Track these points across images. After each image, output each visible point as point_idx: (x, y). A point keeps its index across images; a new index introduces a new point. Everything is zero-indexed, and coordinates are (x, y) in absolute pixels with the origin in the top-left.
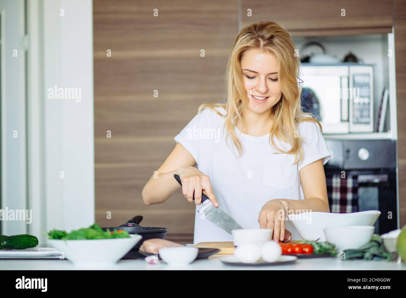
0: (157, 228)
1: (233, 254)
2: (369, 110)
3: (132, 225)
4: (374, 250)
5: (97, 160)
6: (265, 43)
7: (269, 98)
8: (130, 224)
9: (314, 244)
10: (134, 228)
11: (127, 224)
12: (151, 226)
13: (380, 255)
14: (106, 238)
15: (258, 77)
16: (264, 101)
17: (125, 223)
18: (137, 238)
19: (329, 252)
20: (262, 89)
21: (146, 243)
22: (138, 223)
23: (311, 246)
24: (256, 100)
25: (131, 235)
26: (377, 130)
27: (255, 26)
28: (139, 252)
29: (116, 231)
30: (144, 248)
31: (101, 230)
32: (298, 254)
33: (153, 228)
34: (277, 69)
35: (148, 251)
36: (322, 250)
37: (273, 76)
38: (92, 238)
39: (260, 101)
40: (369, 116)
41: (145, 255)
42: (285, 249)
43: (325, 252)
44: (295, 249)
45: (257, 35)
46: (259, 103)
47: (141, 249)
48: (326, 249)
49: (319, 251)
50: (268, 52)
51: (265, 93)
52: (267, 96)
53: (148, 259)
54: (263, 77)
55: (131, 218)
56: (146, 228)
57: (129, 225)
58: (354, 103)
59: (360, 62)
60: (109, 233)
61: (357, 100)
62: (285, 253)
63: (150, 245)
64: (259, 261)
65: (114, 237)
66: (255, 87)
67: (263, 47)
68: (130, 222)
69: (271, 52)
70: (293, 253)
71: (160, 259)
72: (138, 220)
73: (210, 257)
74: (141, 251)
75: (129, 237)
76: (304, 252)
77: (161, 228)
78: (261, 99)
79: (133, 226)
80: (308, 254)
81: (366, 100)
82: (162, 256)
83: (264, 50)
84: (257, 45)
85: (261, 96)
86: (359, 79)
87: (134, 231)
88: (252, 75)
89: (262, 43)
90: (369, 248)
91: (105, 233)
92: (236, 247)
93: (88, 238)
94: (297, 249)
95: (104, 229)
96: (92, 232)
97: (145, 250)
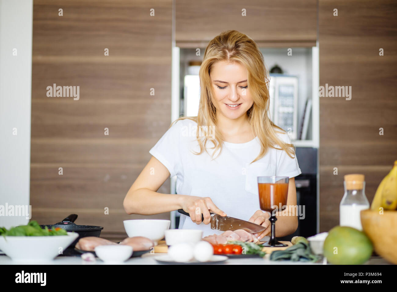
0: (92, 227)
1: (167, 253)
2: (292, 119)
3: (67, 223)
4: (300, 252)
5: (33, 160)
6: (232, 53)
7: (242, 105)
8: (66, 223)
9: (243, 244)
10: (69, 226)
11: (62, 222)
12: (86, 225)
13: (306, 257)
14: (44, 235)
15: (229, 86)
16: (237, 107)
17: (61, 221)
18: (73, 236)
19: (258, 252)
20: (234, 97)
21: (82, 240)
22: (73, 222)
23: (240, 246)
24: (230, 108)
25: (69, 233)
26: (300, 138)
27: (219, 38)
28: (75, 249)
29: (53, 229)
30: (80, 246)
31: (39, 227)
32: (229, 255)
33: (88, 227)
34: (246, 77)
35: (83, 249)
36: (251, 251)
37: (243, 84)
38: (31, 235)
39: (233, 108)
40: (292, 125)
41: (81, 252)
42: (216, 249)
43: (254, 253)
44: (225, 250)
45: (222, 47)
46: (232, 110)
47: (77, 246)
48: (254, 250)
49: (249, 252)
50: (235, 62)
51: (237, 101)
52: (239, 102)
53: (84, 256)
54: (233, 87)
55: (66, 216)
56: (81, 226)
57: (64, 223)
58: (279, 113)
59: (284, 74)
60: (47, 230)
61: (282, 110)
62: (216, 253)
63: (86, 243)
64: (191, 260)
65: (52, 234)
66: (227, 96)
67: (230, 58)
68: (65, 220)
69: (238, 62)
70: (223, 253)
71: (96, 256)
72: (73, 218)
73: (143, 256)
74: (77, 249)
75: (67, 235)
76: (234, 253)
77: (95, 227)
78: (235, 106)
79: (69, 224)
80: (238, 255)
81: (290, 110)
82: (98, 253)
83: (231, 61)
84: (224, 57)
85: (234, 104)
86: (284, 90)
87: (69, 229)
88: (223, 85)
89: (229, 54)
90: (295, 250)
91: (44, 231)
92: (169, 246)
93: (26, 235)
94: (227, 250)
95: (43, 227)
96: (31, 229)
97: (80, 247)
